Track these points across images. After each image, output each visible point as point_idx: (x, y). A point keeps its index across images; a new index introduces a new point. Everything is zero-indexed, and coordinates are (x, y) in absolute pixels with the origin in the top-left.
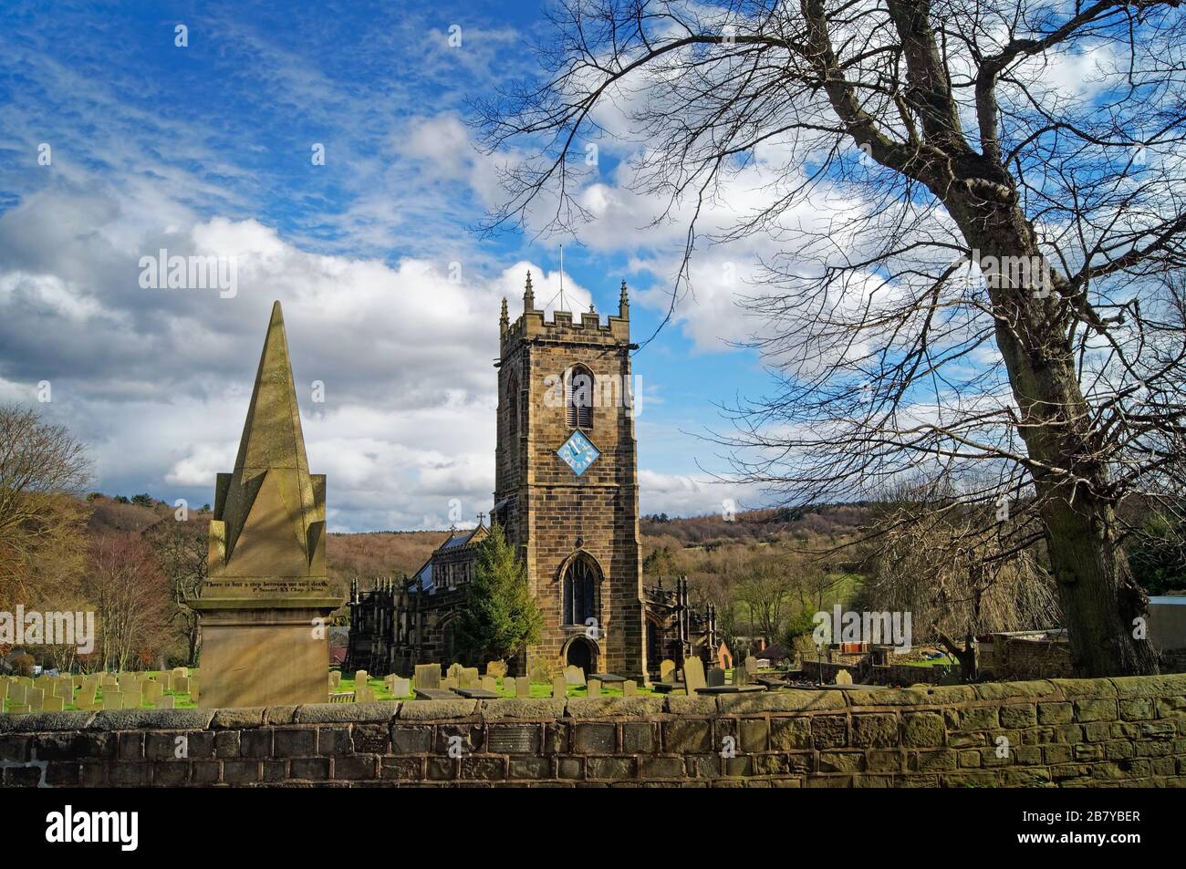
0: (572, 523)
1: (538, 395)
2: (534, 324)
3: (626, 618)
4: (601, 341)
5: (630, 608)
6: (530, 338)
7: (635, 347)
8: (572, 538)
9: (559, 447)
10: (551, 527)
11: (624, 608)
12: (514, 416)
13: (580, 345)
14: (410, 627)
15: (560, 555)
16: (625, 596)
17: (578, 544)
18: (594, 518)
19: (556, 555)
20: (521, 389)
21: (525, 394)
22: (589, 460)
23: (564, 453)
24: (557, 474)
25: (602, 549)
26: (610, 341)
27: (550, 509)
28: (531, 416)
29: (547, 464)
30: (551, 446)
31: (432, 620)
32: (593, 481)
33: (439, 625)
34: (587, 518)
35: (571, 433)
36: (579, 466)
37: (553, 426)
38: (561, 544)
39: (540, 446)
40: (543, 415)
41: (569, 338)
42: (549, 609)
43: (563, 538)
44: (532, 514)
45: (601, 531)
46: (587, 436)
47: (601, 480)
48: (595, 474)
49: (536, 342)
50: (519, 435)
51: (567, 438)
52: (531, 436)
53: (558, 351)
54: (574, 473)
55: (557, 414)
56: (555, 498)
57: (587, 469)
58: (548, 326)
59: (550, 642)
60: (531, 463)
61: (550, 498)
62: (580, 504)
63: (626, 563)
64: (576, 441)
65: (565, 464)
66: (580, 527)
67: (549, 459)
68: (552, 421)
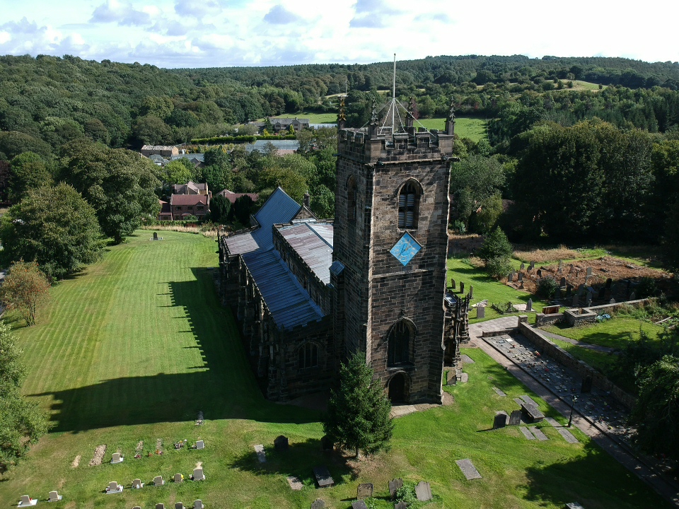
0: (396, 301)
1: (377, 209)
2: (376, 149)
3: (431, 357)
4: (429, 157)
5: (435, 351)
6: (373, 163)
8: (397, 311)
9: (392, 247)
10: (383, 306)
11: (429, 351)
13: (413, 164)
15: (388, 323)
16: (431, 343)
17: (402, 314)
18: (414, 294)
19: (385, 324)
21: (369, 212)
22: (413, 254)
23: (395, 251)
24: (389, 267)
25: (418, 314)
26: (437, 157)
27: (384, 293)
28: (372, 228)
29: (382, 261)
30: (386, 247)
32: (415, 268)
34: (408, 295)
35: (401, 235)
36: (404, 260)
37: (388, 232)
38: (389, 316)
39: (379, 248)
40: (381, 224)
41: (404, 158)
42: (379, 359)
43: (391, 311)
44: (370, 300)
45: (417, 303)
46: (412, 236)
47: (421, 266)
48: (416, 263)
49: (379, 167)
51: (398, 240)
52: (372, 242)
53: (394, 170)
54: (402, 265)
55: (391, 222)
56: (387, 284)
57: (411, 260)
58: (388, 150)
60: (371, 263)
61: (383, 285)
62: (404, 286)
63: (433, 321)
64: (404, 241)
65: (395, 259)
66: (403, 303)
67: (384, 257)
68: (387, 228)
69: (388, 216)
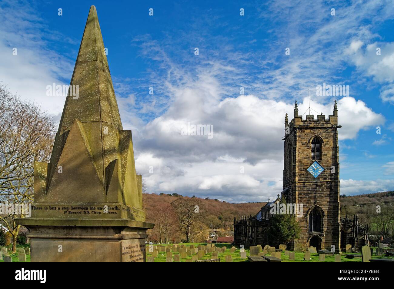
0: (313, 195)
1: (300, 148)
2: (298, 121)
3: (333, 229)
4: (325, 125)
5: (335, 226)
6: (296, 127)
7: (340, 127)
8: (312, 201)
9: (308, 168)
10: (304, 197)
11: (332, 226)
12: (290, 157)
13: (317, 128)
14: (252, 232)
15: (308, 207)
16: (333, 222)
17: (315, 203)
18: (322, 194)
19: (306, 207)
20: (293, 146)
21: (295, 149)
22: (320, 172)
23: (310, 170)
24: (307, 177)
25: (324, 204)
26: (329, 125)
27: (304, 191)
28: (297, 156)
29: (303, 174)
30: (305, 167)
31: (260, 230)
32: (321, 180)
33: (263, 231)
34: (318, 194)
35: (313, 162)
36: (316, 175)
37: (306, 160)
38: (308, 203)
39: (300, 167)
40: (302, 156)
41: (312, 125)
42: (303, 226)
43: (309, 201)
44: (297, 192)
45: (324, 198)
46: (319, 163)
47: (325, 179)
48: (322, 177)
49: (299, 128)
50: (292, 164)
51: (311, 164)
52: (297, 164)
53: (307, 131)
54: (314, 177)
55: (307, 155)
56: (306, 186)
57: (319, 175)
58: (304, 121)
59: (303, 237)
60: (297, 174)
61: (304, 186)
62: (316, 188)
63: (333, 209)
64: (315, 165)
65: (310, 174)
66: (316, 197)
67: (304, 172)
68: (305, 158)
69: (305, 152)
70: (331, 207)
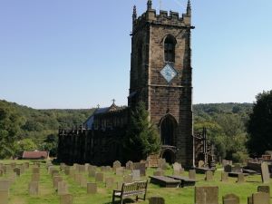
0: (165, 102)
1: (153, 47)
2: (151, 16)
4: (179, 24)
5: (188, 138)
6: (150, 22)
7: (193, 28)
8: (165, 109)
9: (161, 70)
10: (157, 104)
13: (171, 26)
14: (95, 145)
15: (160, 116)
16: (186, 133)
17: (168, 111)
18: (174, 100)
19: (158, 116)
20: (145, 44)
21: (148, 46)
22: (173, 76)
23: (163, 72)
24: (160, 81)
25: (176, 113)
26: (183, 25)
27: (157, 96)
28: (150, 56)
29: (156, 77)
30: (158, 69)
31: (104, 142)
32: (174, 85)
34: (171, 100)
35: (166, 64)
36: (168, 79)
37: (158, 60)
38: (161, 111)
39: (154, 69)
40: (155, 55)
41: (166, 22)
43: (162, 108)
44: (150, 98)
46: (172, 66)
47: (177, 84)
48: (175, 82)
49: (153, 24)
50: (144, 64)
51: (164, 66)
52: (150, 64)
53: (161, 28)
54: (167, 81)
55: (160, 56)
57: (172, 80)
58: (158, 17)
60: (150, 76)
61: (157, 91)
62: (169, 94)
63: (187, 120)
64: (168, 67)
65: (163, 77)
66: (168, 104)
67: (156, 75)
69: (159, 52)
70: (184, 117)
